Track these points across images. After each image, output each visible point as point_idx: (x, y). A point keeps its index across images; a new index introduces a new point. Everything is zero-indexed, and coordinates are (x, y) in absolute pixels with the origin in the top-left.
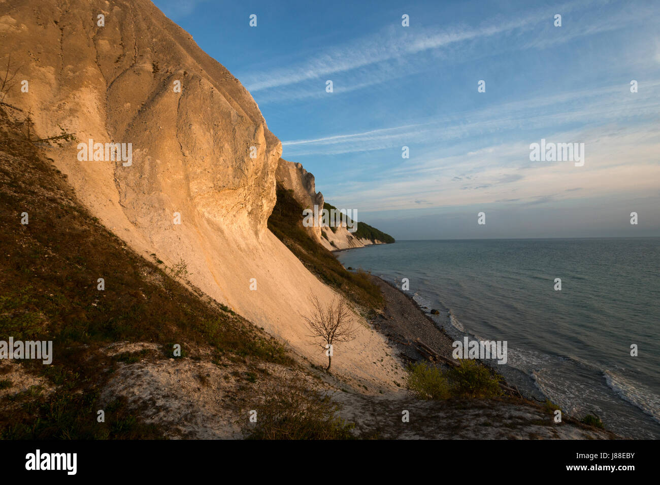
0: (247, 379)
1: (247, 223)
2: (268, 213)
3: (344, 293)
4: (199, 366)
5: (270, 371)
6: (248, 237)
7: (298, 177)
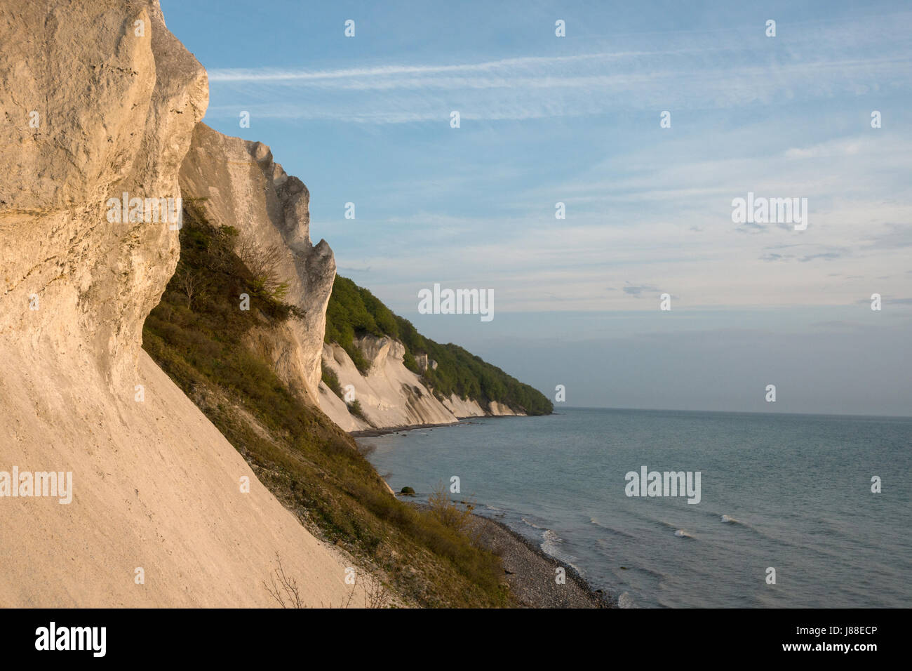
1: (74, 328)
2: (148, 299)
3: (382, 573)
6: (74, 374)
7: (256, 188)
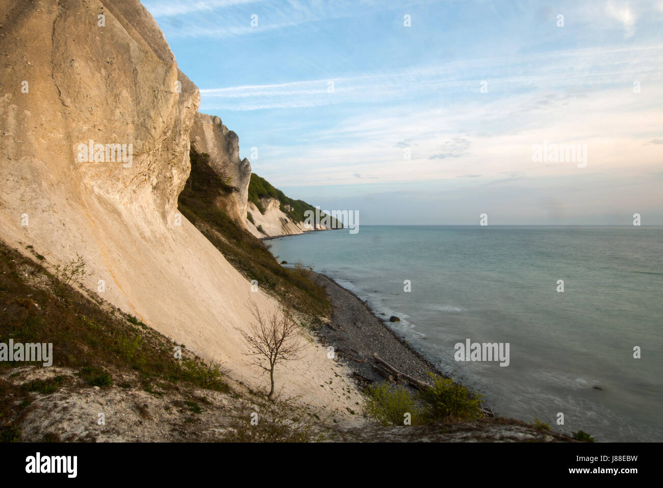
0: (191, 410)
1: (151, 201)
2: (179, 188)
3: (278, 297)
4: (132, 394)
5: (210, 399)
6: (153, 220)
7: (216, 136)
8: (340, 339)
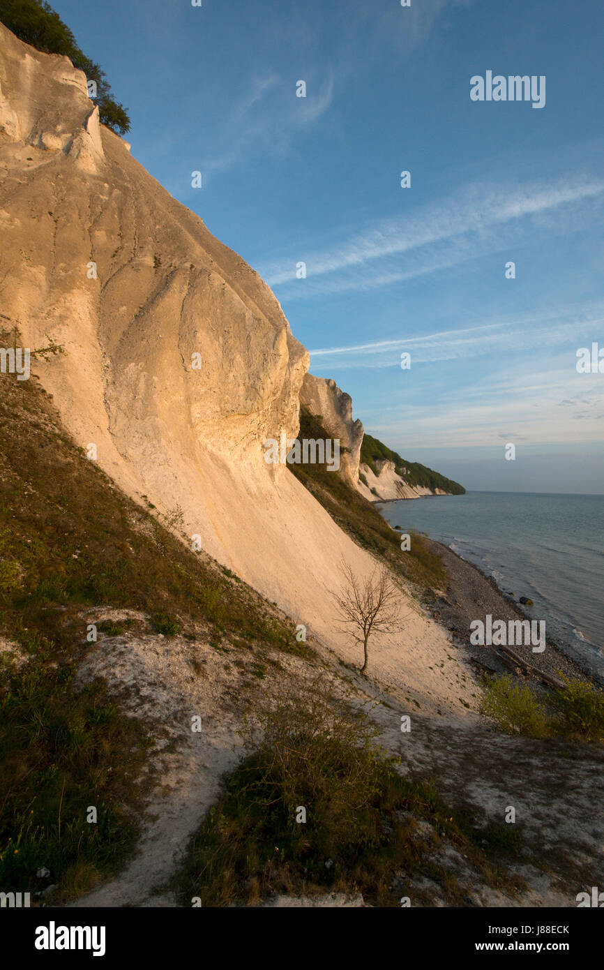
0: (254, 673)
1: (260, 459)
3: (388, 563)
4: (194, 647)
5: (284, 664)
6: (261, 478)
7: (330, 399)
8: (456, 617)
